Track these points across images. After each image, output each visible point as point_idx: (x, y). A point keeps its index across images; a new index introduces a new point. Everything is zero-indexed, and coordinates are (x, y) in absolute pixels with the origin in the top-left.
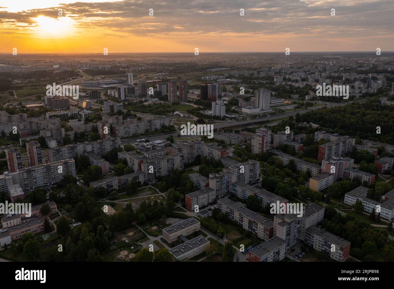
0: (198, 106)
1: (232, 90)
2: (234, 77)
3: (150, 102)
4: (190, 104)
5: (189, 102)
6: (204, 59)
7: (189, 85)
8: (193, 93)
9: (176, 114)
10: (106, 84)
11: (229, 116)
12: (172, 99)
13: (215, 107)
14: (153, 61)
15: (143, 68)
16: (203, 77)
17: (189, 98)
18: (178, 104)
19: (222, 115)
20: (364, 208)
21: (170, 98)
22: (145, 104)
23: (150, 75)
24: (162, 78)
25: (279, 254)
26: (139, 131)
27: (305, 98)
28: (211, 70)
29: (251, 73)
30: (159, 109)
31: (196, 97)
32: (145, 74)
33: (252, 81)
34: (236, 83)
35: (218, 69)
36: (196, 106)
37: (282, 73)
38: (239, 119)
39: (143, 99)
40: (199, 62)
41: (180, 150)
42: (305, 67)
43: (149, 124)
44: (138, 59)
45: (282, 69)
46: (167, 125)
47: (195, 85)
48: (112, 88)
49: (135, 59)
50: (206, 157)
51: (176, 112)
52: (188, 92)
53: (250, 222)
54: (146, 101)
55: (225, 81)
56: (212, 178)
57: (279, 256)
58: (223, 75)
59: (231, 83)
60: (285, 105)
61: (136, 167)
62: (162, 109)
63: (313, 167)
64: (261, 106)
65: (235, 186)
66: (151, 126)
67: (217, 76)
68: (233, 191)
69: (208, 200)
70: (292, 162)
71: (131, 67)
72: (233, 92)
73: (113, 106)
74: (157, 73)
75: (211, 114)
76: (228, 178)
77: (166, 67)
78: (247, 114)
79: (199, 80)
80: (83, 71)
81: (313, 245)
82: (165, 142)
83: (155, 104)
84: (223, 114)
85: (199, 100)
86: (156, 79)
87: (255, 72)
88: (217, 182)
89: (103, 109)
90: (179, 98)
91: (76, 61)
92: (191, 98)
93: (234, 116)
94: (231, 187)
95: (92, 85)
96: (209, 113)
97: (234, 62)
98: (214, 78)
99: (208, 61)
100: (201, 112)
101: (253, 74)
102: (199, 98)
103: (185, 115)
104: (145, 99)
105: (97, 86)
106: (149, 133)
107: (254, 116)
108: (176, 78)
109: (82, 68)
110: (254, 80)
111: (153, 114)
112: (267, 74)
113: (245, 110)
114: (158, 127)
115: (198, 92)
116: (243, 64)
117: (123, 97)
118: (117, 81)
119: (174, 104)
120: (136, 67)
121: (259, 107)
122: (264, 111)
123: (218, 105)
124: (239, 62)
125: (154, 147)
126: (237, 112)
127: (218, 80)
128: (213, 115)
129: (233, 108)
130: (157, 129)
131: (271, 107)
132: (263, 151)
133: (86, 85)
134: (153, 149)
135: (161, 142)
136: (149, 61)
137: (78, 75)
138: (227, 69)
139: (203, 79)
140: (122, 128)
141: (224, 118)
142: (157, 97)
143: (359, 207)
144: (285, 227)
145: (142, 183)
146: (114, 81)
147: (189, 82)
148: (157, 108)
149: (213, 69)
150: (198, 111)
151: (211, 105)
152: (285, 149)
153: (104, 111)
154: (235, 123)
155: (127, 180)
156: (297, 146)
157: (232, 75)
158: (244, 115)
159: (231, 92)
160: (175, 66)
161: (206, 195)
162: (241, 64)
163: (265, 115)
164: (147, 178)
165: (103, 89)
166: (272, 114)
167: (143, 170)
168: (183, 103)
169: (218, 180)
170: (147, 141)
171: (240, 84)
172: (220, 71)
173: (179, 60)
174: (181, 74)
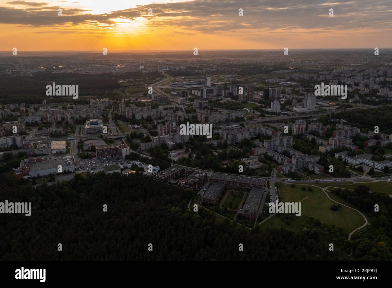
0: (261, 105)
1: (290, 92)
2: (295, 81)
3: (225, 100)
4: (255, 103)
5: (254, 101)
6: (270, 60)
7: (255, 87)
8: (257, 94)
9: (245, 110)
10: (189, 85)
11: (283, 112)
12: (241, 99)
13: (273, 107)
14: (222, 62)
15: (214, 70)
16: (266, 80)
17: (255, 98)
18: (246, 102)
19: (278, 112)
20: (342, 160)
21: (240, 98)
22: (221, 101)
23: (222, 77)
24: (232, 80)
25: (291, 169)
26: (222, 120)
27: (349, 101)
28: (275, 72)
29: (311, 76)
30: (233, 106)
31: (259, 98)
32: (217, 76)
33: (309, 84)
34: (295, 86)
35: (281, 72)
36: (259, 105)
37: (342, 76)
38: (290, 115)
39: (219, 98)
40: (265, 63)
41: (249, 130)
42: (367, 71)
43: (228, 115)
44: (208, 59)
45: (342, 73)
46: (240, 117)
47: (260, 87)
48: (195, 89)
49: (205, 59)
50: (264, 134)
51: (245, 109)
52: (254, 93)
53: (282, 159)
54: (222, 100)
55: (286, 83)
56: (266, 142)
57: (291, 170)
58: (284, 78)
59: (290, 86)
60: (330, 106)
61: (225, 137)
62: (234, 106)
63: (324, 142)
64: (308, 106)
65: (278, 147)
66: (229, 117)
67: (279, 79)
68: (277, 150)
69: (263, 152)
70: (313, 140)
71: (204, 69)
72: (290, 94)
73: (201, 103)
74: (227, 75)
75: (270, 111)
76: (274, 143)
77: (234, 68)
78: (296, 112)
79: (263, 82)
80: (165, 72)
81: (308, 169)
82: (239, 126)
83: (229, 102)
84: (279, 110)
85: (262, 100)
86: (227, 81)
87: (315, 76)
88: (268, 144)
89: (193, 105)
90: (247, 98)
91: (154, 61)
92: (256, 98)
93: (286, 113)
94: (275, 147)
95: (178, 86)
96: (269, 110)
97: (299, 63)
98: (276, 81)
99: (273, 62)
100: (263, 109)
101: (313, 77)
102: (262, 98)
103: (251, 111)
104: (221, 98)
105: (182, 87)
106: (228, 121)
107: (302, 113)
108: (243, 80)
109: (163, 69)
110: (311, 84)
111: (228, 109)
112: (326, 78)
113: (295, 109)
114: (234, 117)
115: (261, 93)
116: (308, 65)
117: (204, 97)
118: (197, 83)
119: (243, 102)
120: (208, 69)
121: (306, 107)
122: (310, 110)
123: (275, 105)
124: (304, 63)
125: (233, 129)
126: (290, 110)
127: (279, 83)
128: (271, 111)
129: (288, 107)
130: (233, 119)
131: (316, 107)
132: (299, 133)
133: (174, 85)
134: (232, 129)
135: (237, 126)
136: (218, 61)
137: (163, 76)
138: (290, 71)
139: (266, 81)
140: (211, 117)
141: (279, 114)
142: (230, 97)
143: (340, 158)
144: (296, 159)
145: (228, 145)
146: (194, 83)
147: (255, 84)
148: (231, 105)
149: (276, 72)
150: (261, 109)
151: (270, 104)
152: (314, 133)
153: (194, 106)
154: (286, 117)
155: (222, 142)
156: (321, 132)
157: (293, 78)
158: (295, 113)
159: (288, 94)
160: (242, 68)
161: (262, 149)
162: (305, 65)
163: (310, 113)
164: (231, 142)
165: (186, 89)
166: (315, 112)
167: (229, 138)
168: (250, 102)
169: (269, 143)
170: (228, 125)
171: (299, 87)
172: (283, 73)
173: (246, 60)
174: (247, 76)
